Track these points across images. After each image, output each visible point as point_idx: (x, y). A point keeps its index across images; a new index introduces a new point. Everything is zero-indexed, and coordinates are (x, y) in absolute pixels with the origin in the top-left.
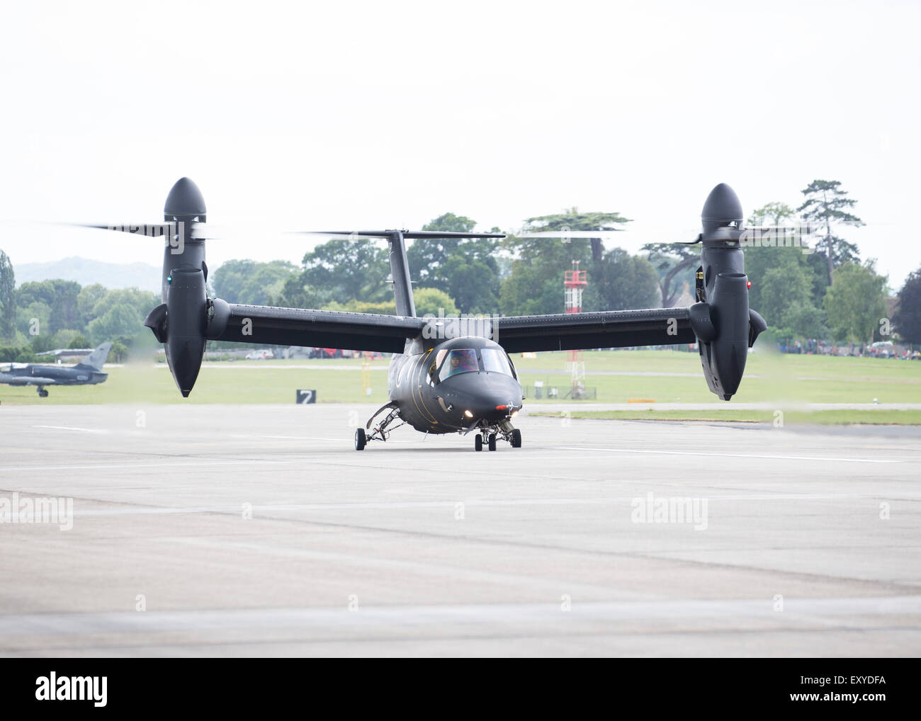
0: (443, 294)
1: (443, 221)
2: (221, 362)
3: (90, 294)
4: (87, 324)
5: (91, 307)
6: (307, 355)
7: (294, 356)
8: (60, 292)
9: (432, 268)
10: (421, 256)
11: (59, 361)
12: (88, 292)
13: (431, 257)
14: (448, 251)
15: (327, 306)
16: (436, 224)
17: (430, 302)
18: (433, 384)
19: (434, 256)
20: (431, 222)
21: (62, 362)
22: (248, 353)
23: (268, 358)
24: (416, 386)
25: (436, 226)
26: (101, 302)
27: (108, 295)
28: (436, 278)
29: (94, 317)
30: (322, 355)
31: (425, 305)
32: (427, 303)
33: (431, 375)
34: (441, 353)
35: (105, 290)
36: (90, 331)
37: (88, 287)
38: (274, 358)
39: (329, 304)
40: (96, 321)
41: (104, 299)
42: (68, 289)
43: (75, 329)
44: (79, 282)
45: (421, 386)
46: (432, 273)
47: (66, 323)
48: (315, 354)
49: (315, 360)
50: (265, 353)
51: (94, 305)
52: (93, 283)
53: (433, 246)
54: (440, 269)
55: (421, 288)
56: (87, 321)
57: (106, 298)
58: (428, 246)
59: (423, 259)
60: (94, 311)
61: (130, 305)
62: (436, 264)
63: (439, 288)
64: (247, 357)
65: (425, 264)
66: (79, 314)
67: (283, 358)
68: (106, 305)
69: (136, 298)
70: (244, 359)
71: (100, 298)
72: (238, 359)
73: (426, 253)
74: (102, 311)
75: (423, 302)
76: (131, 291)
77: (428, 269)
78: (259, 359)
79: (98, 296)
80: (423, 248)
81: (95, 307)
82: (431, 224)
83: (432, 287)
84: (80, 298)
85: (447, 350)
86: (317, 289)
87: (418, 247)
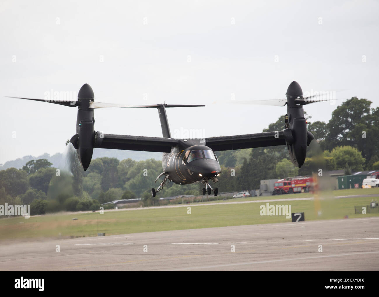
0: (354, 149)
1: (351, 102)
2: (218, 201)
3: (125, 165)
4: (125, 184)
5: (126, 173)
6: (271, 193)
7: (263, 194)
8: (106, 165)
9: (345, 133)
10: (338, 126)
11: (116, 208)
12: (123, 164)
13: (344, 126)
14: (354, 122)
15: (281, 162)
16: (345, 105)
17: (346, 154)
18: (185, 164)
19: (346, 125)
20: (342, 104)
21: (119, 208)
22: (234, 195)
23: (246, 197)
24: (177, 165)
25: (346, 106)
26: (132, 169)
27: (137, 164)
28: (349, 139)
29: (129, 179)
30: (281, 192)
31: (342, 157)
32: (344, 155)
33: (184, 161)
34: (187, 152)
35: (134, 162)
36: (128, 187)
37: (123, 161)
38: (250, 196)
39: (282, 160)
40: (131, 181)
41: (134, 167)
42: (111, 163)
43: (118, 188)
44: (118, 159)
45: (179, 165)
46: (345, 136)
47: (111, 184)
48: (276, 192)
49: (276, 196)
50: (245, 194)
51: (128, 172)
52: (126, 158)
53: (344, 119)
54: (351, 133)
55: (339, 147)
56: (124, 182)
57: (135, 167)
58: (342, 119)
59: (339, 128)
60: (128, 176)
61: (153, 170)
62: (347, 131)
63: (350, 146)
64: (233, 197)
65: (340, 131)
66: (119, 178)
67: (256, 196)
68: (136, 171)
69: (154, 165)
70: (232, 198)
71: (131, 167)
72: (228, 198)
73: (341, 124)
74: (134, 175)
75: (341, 154)
76: (150, 161)
77: (343, 134)
78: (241, 197)
79: (130, 167)
80: (339, 121)
81: (129, 173)
82: (342, 105)
83: (346, 145)
84: (119, 168)
85: (190, 151)
86: (272, 151)
87: (335, 121)
